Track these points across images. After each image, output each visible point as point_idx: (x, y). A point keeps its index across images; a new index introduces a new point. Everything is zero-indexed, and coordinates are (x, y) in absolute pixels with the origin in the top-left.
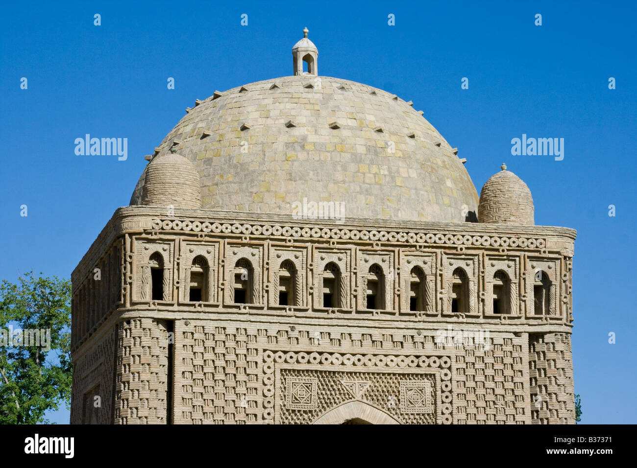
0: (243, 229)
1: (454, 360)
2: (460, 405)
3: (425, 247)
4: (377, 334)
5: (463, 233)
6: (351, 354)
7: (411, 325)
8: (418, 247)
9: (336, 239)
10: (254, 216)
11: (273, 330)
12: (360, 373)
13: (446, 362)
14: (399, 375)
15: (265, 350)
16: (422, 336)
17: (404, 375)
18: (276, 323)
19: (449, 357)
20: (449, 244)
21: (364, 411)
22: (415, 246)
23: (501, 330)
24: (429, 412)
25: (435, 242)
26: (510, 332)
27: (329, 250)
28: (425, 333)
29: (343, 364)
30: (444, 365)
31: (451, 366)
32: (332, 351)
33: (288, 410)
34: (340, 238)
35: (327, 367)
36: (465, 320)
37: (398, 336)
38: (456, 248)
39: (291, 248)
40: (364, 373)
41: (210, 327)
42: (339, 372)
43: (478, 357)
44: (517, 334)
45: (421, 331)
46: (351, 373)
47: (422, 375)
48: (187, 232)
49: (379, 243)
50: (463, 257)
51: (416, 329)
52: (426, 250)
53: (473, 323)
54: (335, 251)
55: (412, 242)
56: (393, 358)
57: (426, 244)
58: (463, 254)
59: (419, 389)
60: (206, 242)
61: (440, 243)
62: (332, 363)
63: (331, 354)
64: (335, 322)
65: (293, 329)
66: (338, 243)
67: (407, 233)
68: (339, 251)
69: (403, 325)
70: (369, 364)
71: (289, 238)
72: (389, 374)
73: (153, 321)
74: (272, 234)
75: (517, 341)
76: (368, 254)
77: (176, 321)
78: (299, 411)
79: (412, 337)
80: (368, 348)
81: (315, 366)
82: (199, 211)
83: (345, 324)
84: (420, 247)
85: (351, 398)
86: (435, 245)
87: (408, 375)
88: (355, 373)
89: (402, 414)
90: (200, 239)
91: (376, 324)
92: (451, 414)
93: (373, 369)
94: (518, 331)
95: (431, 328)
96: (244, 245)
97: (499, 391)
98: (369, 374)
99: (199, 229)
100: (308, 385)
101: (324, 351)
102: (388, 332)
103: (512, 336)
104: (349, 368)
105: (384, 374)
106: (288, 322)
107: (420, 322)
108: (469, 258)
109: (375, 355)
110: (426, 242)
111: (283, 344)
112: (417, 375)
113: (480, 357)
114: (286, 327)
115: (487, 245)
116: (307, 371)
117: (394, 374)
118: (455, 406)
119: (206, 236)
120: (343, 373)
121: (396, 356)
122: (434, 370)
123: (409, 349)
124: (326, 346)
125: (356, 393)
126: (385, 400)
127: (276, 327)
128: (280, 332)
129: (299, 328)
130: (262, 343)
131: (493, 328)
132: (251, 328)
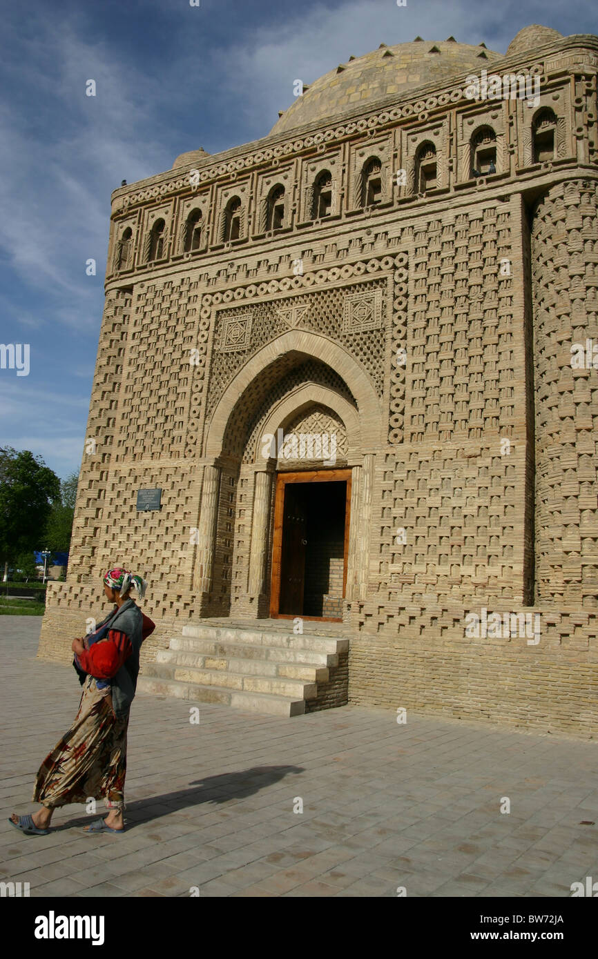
1: (412, 254)
2: (417, 310)
3: (378, 130)
4: (317, 247)
5: (425, 98)
6: (288, 277)
7: (357, 225)
8: (369, 133)
9: (278, 156)
10: (202, 163)
11: (213, 270)
12: (298, 297)
13: (401, 260)
14: (344, 288)
15: (204, 295)
16: (372, 235)
17: (349, 287)
18: (216, 263)
19: (406, 253)
20: (408, 116)
21: (300, 341)
22: (365, 134)
23: (478, 199)
24: (377, 328)
25: (390, 120)
26: (493, 199)
27: (272, 173)
28: (375, 231)
29: (279, 290)
30: (398, 264)
31: (408, 263)
32: (269, 279)
33: (222, 354)
34: (283, 154)
35: (263, 298)
36: (426, 200)
37: (343, 242)
38: (416, 119)
39: (238, 183)
40: (302, 296)
41: (159, 283)
42: (275, 301)
43: (446, 242)
44: (503, 199)
45: (371, 229)
46: (288, 299)
47: (371, 283)
48: (148, 200)
49: (324, 144)
50: (427, 126)
51: (364, 228)
52: (381, 133)
53: (438, 201)
54: (279, 170)
55: (361, 130)
56: (335, 270)
57: (379, 127)
58: (428, 122)
59: (367, 300)
60: (163, 203)
61: (396, 119)
62: (267, 292)
63: (267, 282)
64: (272, 246)
65: (232, 265)
66: (281, 161)
67: (356, 123)
68: (283, 169)
69: (347, 228)
70: (308, 283)
71: (233, 173)
72: (331, 291)
73: (119, 292)
74: (218, 175)
75: (502, 207)
76: (316, 162)
77: (134, 286)
78: (233, 353)
79: (360, 239)
81: (250, 301)
82: (157, 177)
83: (283, 245)
84: (372, 132)
85: (287, 329)
86: (390, 124)
87: (354, 286)
88: (293, 298)
89: (345, 336)
90: (158, 202)
91: (317, 236)
92: (405, 324)
93: (311, 289)
94: (503, 193)
95: (382, 222)
96: (195, 195)
97: (475, 279)
98: (307, 295)
99: (157, 194)
100: (243, 323)
101: (260, 281)
102: (330, 242)
103: (495, 203)
104: (286, 293)
105: (325, 292)
106: (226, 259)
107: (369, 218)
108: (437, 124)
109: (315, 272)
110: (379, 124)
111: (221, 284)
112: (365, 284)
113: (449, 242)
114: (225, 266)
115: (457, 100)
116: (244, 307)
117: (338, 289)
118: (410, 312)
119: (163, 198)
120: (279, 300)
121: (340, 267)
122: (384, 274)
123: (355, 255)
124: (262, 275)
125: (293, 321)
126: (327, 323)
127: (216, 268)
128: (219, 272)
129: (237, 263)
130: (203, 288)
131: (466, 200)
132: (194, 275)
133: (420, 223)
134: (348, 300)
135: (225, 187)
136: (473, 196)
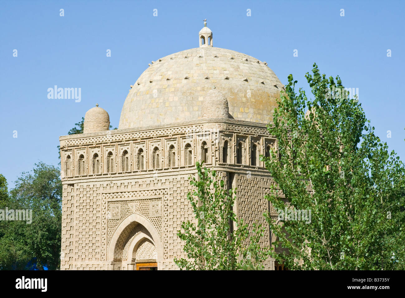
0: (93, 140)
1: (169, 190)
3: (157, 137)
4: (140, 181)
5: (171, 128)
6: (131, 192)
7: (152, 175)
9: (124, 139)
10: (96, 134)
11: (105, 184)
12: (135, 200)
13: (166, 192)
14: (149, 199)
15: (103, 193)
16: (157, 180)
17: (151, 199)
18: (106, 181)
19: (167, 189)
20: (166, 134)
21: (137, 218)
22: (153, 138)
24: (160, 216)
25: (160, 134)
27: (123, 145)
28: (158, 178)
29: (129, 197)
31: (168, 193)
32: (125, 191)
33: (111, 219)
35: (123, 199)
36: (172, 170)
37: (148, 181)
38: (168, 136)
39: (111, 146)
40: (137, 200)
41: (85, 185)
42: (128, 201)
43: (178, 187)
44: (194, 174)
45: (156, 178)
48: (76, 145)
49: (140, 138)
50: (172, 139)
51: (154, 177)
52: (159, 138)
54: (125, 145)
55: (152, 136)
56: (146, 191)
57: (157, 136)
59: (157, 205)
60: (82, 148)
61: (162, 135)
62: (125, 197)
64: (125, 178)
65: (111, 183)
67: (150, 132)
68: (126, 145)
69: (149, 176)
70: (138, 195)
71: (109, 142)
72: (146, 200)
73: (68, 185)
74: (103, 141)
77: (75, 184)
78: (115, 220)
79: (154, 181)
80: (137, 188)
81: (119, 199)
83: (129, 178)
84: (155, 137)
85: (132, 212)
86: (160, 136)
89: (150, 218)
90: (80, 147)
91: (140, 177)
92: (167, 216)
93: (139, 198)
95: (160, 176)
96: (95, 147)
97: (186, 203)
100: (117, 208)
101: (122, 191)
102: (144, 180)
103: (191, 175)
104: (131, 199)
105: (144, 200)
106: (109, 180)
107: (156, 173)
108: (175, 139)
109: (140, 191)
111: (108, 190)
112: (156, 199)
114: (109, 182)
115: (180, 132)
116: (117, 201)
118: (169, 212)
119: (82, 145)
121: (148, 191)
122: (161, 196)
123: (152, 187)
124: (122, 189)
125: (134, 210)
126: (145, 212)
127: (106, 183)
128: (107, 184)
129: (114, 182)
130: (101, 190)
131: (183, 173)
132: (98, 184)
133: (171, 178)
134: (151, 203)
135: (106, 147)
136: (185, 172)
